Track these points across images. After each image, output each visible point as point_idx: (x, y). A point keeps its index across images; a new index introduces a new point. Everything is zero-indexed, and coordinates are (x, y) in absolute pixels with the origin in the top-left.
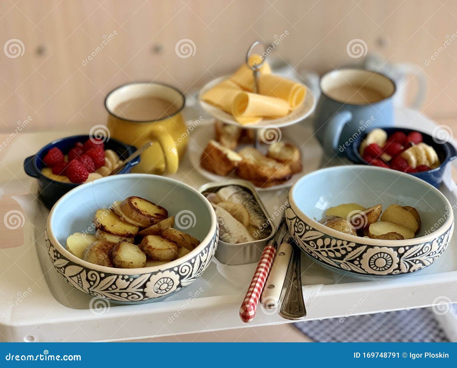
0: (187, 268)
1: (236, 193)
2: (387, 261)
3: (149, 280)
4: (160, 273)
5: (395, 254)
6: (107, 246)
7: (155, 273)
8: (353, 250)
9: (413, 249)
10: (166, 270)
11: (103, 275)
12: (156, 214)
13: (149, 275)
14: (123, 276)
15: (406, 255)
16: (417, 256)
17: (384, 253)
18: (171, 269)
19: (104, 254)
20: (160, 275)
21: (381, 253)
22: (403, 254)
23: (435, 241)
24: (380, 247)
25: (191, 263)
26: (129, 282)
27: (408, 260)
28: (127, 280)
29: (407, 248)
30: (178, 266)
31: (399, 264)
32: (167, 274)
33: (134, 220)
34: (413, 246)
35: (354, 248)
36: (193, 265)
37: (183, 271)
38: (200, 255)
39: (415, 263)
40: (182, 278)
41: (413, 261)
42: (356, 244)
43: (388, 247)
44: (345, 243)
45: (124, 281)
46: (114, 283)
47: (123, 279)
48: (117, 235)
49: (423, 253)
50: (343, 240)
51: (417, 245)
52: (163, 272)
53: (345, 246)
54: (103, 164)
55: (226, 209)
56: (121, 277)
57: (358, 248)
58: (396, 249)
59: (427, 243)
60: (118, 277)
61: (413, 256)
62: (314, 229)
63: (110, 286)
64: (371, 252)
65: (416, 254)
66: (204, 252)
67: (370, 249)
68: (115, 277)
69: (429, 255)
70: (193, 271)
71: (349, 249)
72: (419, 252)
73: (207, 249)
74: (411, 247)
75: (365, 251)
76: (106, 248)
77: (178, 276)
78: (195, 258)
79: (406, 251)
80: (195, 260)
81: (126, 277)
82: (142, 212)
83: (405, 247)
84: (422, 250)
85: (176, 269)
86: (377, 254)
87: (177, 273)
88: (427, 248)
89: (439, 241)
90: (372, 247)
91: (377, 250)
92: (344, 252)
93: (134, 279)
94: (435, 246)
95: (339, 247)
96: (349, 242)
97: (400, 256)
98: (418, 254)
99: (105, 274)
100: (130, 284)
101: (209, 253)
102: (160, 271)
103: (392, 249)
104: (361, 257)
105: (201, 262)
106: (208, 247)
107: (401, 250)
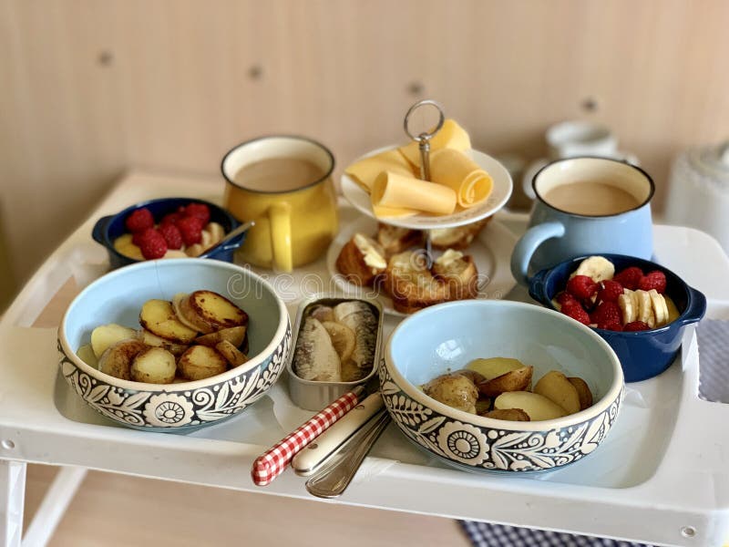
0: (207, 399)
1: (357, 313)
2: (471, 446)
3: (148, 401)
4: (164, 395)
5: (483, 439)
6: (134, 347)
7: (158, 394)
8: (428, 420)
9: (510, 437)
10: (174, 392)
11: (94, 382)
12: (226, 320)
13: (150, 394)
14: (117, 388)
15: (499, 442)
16: (518, 448)
17: (468, 433)
18: (181, 393)
19: (125, 357)
20: (163, 398)
21: (463, 431)
22: (495, 440)
23: (554, 433)
24: (463, 423)
25: (213, 391)
26: (123, 398)
27: (503, 451)
28: (122, 395)
29: (502, 433)
30: (192, 392)
31: (489, 453)
32: (174, 398)
33: (191, 321)
34: (512, 432)
35: (430, 417)
36: (216, 394)
37: (199, 398)
38: (231, 383)
39: (516, 457)
40: (196, 408)
41: (512, 454)
42: (433, 412)
43: (475, 426)
44: (420, 407)
45: (118, 395)
46: (106, 396)
47: (116, 392)
48: (160, 336)
49: (529, 446)
50: (418, 403)
51: (519, 432)
52: (168, 394)
53: (420, 412)
54: (199, 240)
56: (114, 389)
57: (434, 419)
58: (486, 430)
59: (537, 432)
60: (110, 389)
61: (512, 447)
62: (392, 381)
63: (102, 399)
64: (450, 428)
65: (517, 445)
66: (238, 379)
67: (449, 424)
68: (108, 387)
69: (541, 451)
70: (215, 401)
71: (424, 418)
72: (522, 443)
73: (245, 377)
74: (508, 432)
75: (443, 425)
76: (131, 350)
77: (191, 405)
78: (221, 385)
79: (500, 437)
80: (221, 388)
81: (120, 391)
82: (205, 314)
83: (498, 431)
84: (526, 441)
85: (188, 394)
86: (458, 432)
87: (190, 399)
88: (536, 441)
89: (563, 434)
90: (453, 420)
91: (458, 426)
92: (418, 420)
93: (130, 395)
94: (553, 441)
95: (412, 412)
96: (425, 408)
97: (491, 442)
98: (520, 446)
99: (97, 381)
100: (124, 401)
101: (249, 384)
102: (164, 392)
103: (479, 430)
104: (437, 431)
105: (231, 393)
106: (249, 374)
107: (493, 435)
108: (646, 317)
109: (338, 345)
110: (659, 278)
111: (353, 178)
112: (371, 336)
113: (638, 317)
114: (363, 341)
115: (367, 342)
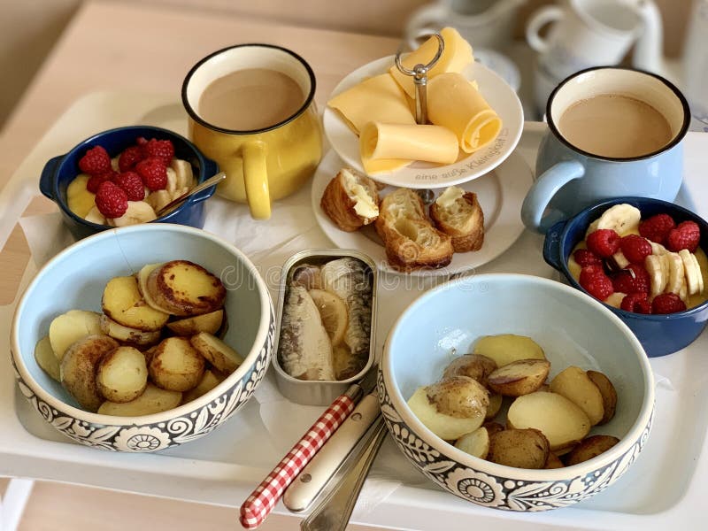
0: (184, 427)
1: (348, 276)
2: (485, 493)
3: (118, 434)
4: (136, 428)
5: (498, 488)
6: (98, 348)
7: (128, 427)
8: (435, 462)
9: (529, 487)
10: (146, 425)
11: (56, 413)
12: (201, 298)
13: (118, 428)
14: (81, 421)
15: (516, 492)
16: (538, 497)
17: (481, 482)
18: (153, 426)
19: (88, 362)
20: (134, 431)
21: (475, 480)
22: (512, 490)
23: (579, 480)
24: (476, 471)
25: (190, 419)
26: (89, 432)
27: (522, 499)
28: (87, 428)
29: (520, 484)
30: (167, 423)
31: (506, 500)
32: (146, 430)
33: (161, 306)
34: (531, 483)
35: (437, 460)
36: (194, 421)
37: (175, 427)
38: (210, 406)
39: (536, 504)
40: (172, 436)
41: (531, 502)
42: (441, 454)
43: (489, 475)
44: (426, 447)
45: (83, 428)
46: (70, 427)
47: (81, 425)
48: (127, 326)
49: (550, 495)
50: (424, 442)
51: (540, 482)
52: (139, 427)
53: (425, 451)
54: (164, 185)
55: (318, 303)
56: (78, 422)
57: (443, 462)
58: (502, 480)
59: (560, 481)
60: (73, 423)
61: (532, 496)
62: (392, 406)
63: (67, 429)
64: (460, 474)
65: (537, 494)
66: (217, 401)
67: (459, 470)
68: (71, 420)
69: (564, 497)
70: (194, 427)
71: (431, 459)
72: (542, 492)
73: (225, 397)
74: (526, 483)
75: (452, 470)
76: (95, 352)
77: (167, 435)
78: (199, 411)
79: (518, 487)
80: (199, 413)
81: (85, 424)
82: (176, 296)
83: (516, 481)
84: (548, 490)
85: (163, 426)
86: (470, 479)
87: (165, 430)
88: (559, 490)
89: (588, 479)
90: (464, 467)
91: (470, 474)
92: (424, 459)
93: (97, 429)
94: (578, 486)
95: (417, 449)
96: (431, 449)
97: (508, 492)
98: (540, 495)
99: (58, 412)
100: (90, 434)
101: (230, 403)
102: (134, 425)
103: (494, 480)
104: (446, 475)
105: (211, 416)
106: (230, 393)
107: (510, 485)
108: (677, 288)
109: (328, 323)
110: (691, 232)
111: (337, 112)
112: (365, 310)
113: (668, 285)
114: (356, 318)
115: (361, 320)
